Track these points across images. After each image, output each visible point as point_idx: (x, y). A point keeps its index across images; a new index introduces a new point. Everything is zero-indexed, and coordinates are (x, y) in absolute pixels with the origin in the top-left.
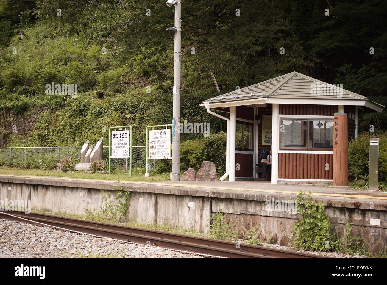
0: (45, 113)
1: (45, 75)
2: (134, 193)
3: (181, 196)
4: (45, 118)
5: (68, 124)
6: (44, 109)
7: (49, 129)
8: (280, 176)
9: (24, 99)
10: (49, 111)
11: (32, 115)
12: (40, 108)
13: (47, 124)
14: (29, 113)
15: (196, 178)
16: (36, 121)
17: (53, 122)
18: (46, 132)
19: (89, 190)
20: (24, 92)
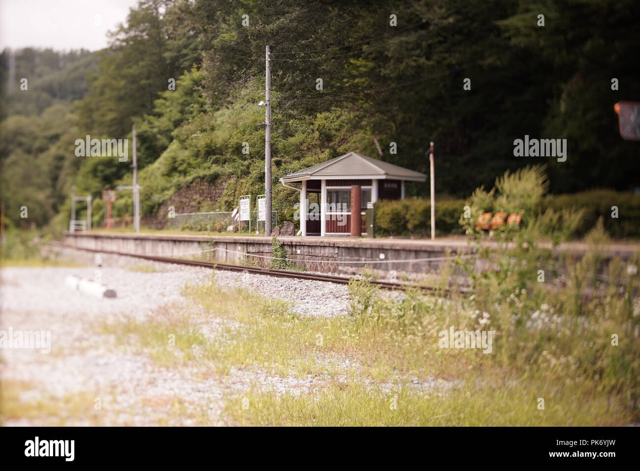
0: (232, 181)
1: (233, 145)
2: (217, 243)
3: (235, 243)
4: (231, 185)
5: (250, 190)
6: (232, 176)
7: (234, 196)
8: (327, 231)
9: (215, 169)
10: (236, 179)
11: (222, 182)
12: (228, 176)
13: (233, 191)
14: (219, 181)
15: (280, 234)
16: (223, 189)
17: (238, 189)
18: (232, 198)
19: (199, 242)
20: (216, 162)
